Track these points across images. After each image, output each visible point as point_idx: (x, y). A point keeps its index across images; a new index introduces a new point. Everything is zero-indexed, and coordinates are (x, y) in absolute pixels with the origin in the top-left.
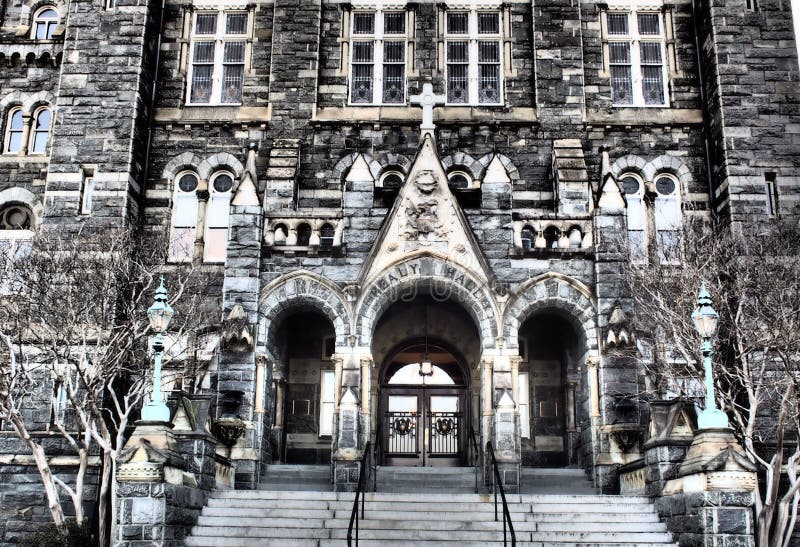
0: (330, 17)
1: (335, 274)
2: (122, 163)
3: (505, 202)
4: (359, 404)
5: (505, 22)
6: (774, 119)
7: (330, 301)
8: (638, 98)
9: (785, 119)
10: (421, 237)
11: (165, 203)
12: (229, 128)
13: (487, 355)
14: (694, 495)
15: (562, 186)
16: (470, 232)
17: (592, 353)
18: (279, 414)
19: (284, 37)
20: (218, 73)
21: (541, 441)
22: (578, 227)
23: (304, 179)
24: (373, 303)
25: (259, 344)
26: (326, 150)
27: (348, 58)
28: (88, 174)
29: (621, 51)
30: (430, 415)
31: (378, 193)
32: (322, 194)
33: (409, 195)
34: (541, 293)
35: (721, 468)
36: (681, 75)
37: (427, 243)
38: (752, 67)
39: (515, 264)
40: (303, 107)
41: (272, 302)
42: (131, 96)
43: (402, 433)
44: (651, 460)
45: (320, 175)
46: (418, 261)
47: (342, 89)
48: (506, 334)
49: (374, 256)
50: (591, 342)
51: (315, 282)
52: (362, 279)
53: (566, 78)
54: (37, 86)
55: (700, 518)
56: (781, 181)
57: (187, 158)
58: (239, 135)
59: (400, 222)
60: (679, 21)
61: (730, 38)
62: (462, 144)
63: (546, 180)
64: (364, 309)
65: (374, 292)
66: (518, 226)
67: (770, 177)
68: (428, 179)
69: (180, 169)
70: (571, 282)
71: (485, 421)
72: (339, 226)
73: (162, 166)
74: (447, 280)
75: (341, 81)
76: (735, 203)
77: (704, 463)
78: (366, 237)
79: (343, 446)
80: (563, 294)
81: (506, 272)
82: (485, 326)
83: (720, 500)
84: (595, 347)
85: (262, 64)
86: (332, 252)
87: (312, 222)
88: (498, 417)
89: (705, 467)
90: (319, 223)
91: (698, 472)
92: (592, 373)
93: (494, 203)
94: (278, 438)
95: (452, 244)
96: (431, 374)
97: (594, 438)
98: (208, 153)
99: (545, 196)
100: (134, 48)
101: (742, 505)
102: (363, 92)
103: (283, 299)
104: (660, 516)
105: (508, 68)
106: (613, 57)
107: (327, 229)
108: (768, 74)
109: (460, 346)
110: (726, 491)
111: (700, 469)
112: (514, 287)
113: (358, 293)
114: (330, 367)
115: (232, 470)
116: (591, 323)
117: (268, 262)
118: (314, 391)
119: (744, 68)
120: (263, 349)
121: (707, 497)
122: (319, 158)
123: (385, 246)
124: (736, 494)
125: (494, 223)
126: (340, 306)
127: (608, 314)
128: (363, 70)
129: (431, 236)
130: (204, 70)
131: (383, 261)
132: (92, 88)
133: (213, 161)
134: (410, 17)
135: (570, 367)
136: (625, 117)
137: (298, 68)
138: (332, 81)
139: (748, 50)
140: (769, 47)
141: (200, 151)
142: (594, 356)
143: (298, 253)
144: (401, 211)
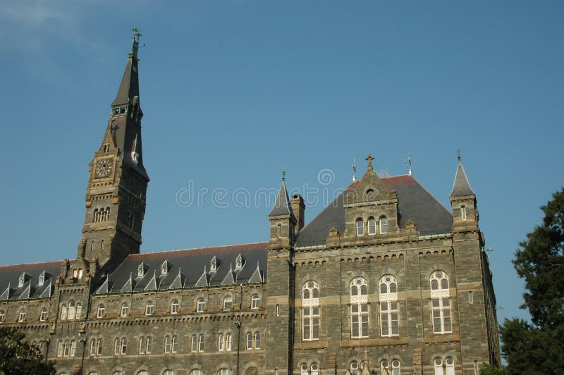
0: (343, 309)
2: (285, 366)
5: (399, 306)
8: (443, 330)
11: (299, 374)
12: (315, 350)
15: (414, 366)
19: (330, 318)
20: (311, 329)
23: (338, 367)
26: (344, 356)
27: (351, 322)
28: (276, 369)
32: (344, 370)
38: (470, 324)
40: (337, 341)
45: (343, 364)
53: (417, 327)
54: (255, 326)
56: (479, 363)
57: (304, 360)
58: (319, 352)
60: (454, 302)
61: (464, 314)
62: (385, 352)
63: (412, 363)
67: (476, 361)
69: (302, 363)
73: (296, 363)
75: (348, 331)
85: (324, 326)
98: (310, 358)
99: (412, 368)
105: (399, 323)
106: (434, 316)
108: (476, 326)
119: (468, 325)
128: (355, 325)
130: (307, 328)
133: (311, 361)
134: (369, 306)
137: (335, 328)
138: (345, 331)
139: (469, 319)
141: (308, 358)
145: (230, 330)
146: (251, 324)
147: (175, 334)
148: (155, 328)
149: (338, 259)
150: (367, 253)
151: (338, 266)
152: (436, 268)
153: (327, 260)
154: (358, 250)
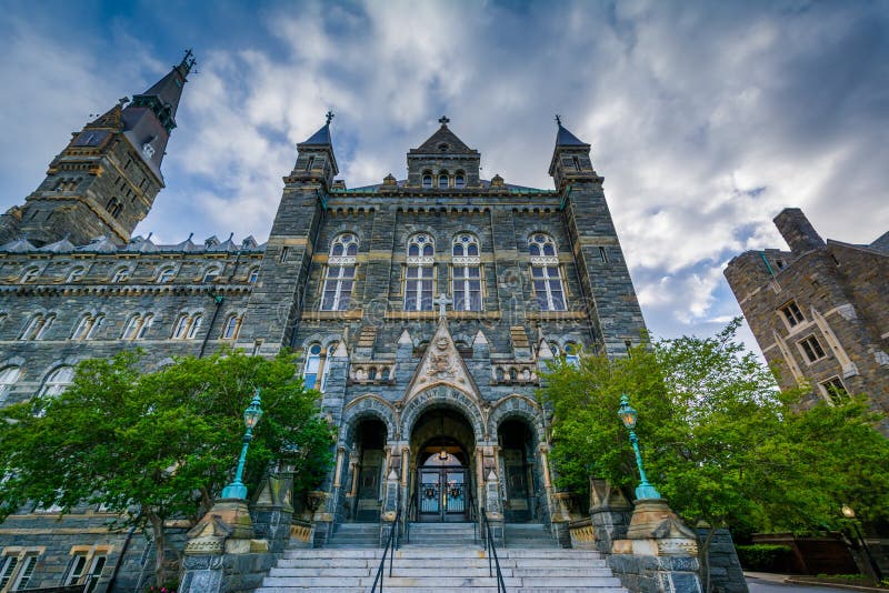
0: (395, 269)
1: (389, 396)
2: (278, 338)
3: (486, 356)
4: (400, 479)
5: (482, 272)
6: (626, 314)
7: (385, 413)
8: (551, 306)
9: (631, 314)
10: (439, 375)
11: (302, 360)
12: (340, 322)
13: (479, 445)
14: (645, 557)
15: (516, 349)
16: (467, 372)
17: (542, 443)
18: (354, 486)
19: (372, 278)
20: (338, 295)
21: (514, 503)
22: (528, 368)
23: (377, 348)
24: (410, 414)
25: (341, 440)
26: (391, 333)
27: (404, 287)
28: (258, 344)
29: (541, 284)
30: (447, 485)
31: (415, 350)
32: (388, 355)
33: (433, 351)
34: (510, 407)
35: (667, 536)
36: (572, 295)
37: (443, 378)
38: (609, 289)
39: (493, 389)
40: (380, 311)
41: (351, 413)
42: (288, 303)
43: (430, 498)
44: (598, 523)
45: (387, 345)
46: (438, 388)
47: (400, 303)
48: (490, 432)
49: (413, 385)
50: (540, 438)
51: (377, 402)
52: (405, 400)
53: (514, 297)
55: (656, 581)
56: (634, 346)
57: (316, 337)
59: (427, 366)
60: (569, 270)
61: (596, 275)
62: (462, 329)
63: (508, 347)
64: (405, 417)
65: (412, 406)
66: (494, 368)
67: (628, 344)
68: (443, 342)
69: (312, 343)
70: (526, 400)
71: (479, 491)
72: (393, 369)
73: (302, 341)
74: (455, 399)
75: (400, 299)
76: (611, 357)
77: (653, 530)
78: (408, 374)
79: (387, 510)
80: (522, 406)
81: (489, 394)
82: (477, 426)
83: (671, 564)
84: (544, 440)
85: (360, 290)
86: (388, 384)
87: (377, 366)
88: (488, 488)
89: (654, 534)
90: (381, 366)
91: (648, 538)
92: (544, 457)
93: (480, 355)
94: (352, 504)
95: (457, 378)
96: (446, 459)
97: (549, 502)
99: (507, 355)
100: (293, 281)
101: (690, 570)
102: (411, 306)
103: (357, 412)
104: (614, 571)
105: (483, 292)
106: (536, 288)
107: (386, 370)
108: (618, 292)
109: (463, 441)
110: (675, 556)
111: (650, 536)
112: (494, 404)
113: (401, 407)
114: (384, 454)
115: (313, 530)
116: (541, 425)
117: (350, 389)
118: (377, 470)
119: (605, 289)
120: (343, 443)
121: (660, 562)
122: (387, 336)
123: (418, 380)
124: (684, 559)
125: (481, 366)
126: (391, 416)
127: (550, 419)
128: (412, 293)
129: (445, 375)
130: (330, 294)
131: (418, 388)
132: (267, 300)
133: (330, 338)
134: (435, 269)
135: (528, 454)
136: (547, 315)
137: (378, 292)
138: (395, 299)
139: (606, 281)
140: (617, 279)
141: (324, 333)
142: (544, 446)
143: (368, 384)
144: (428, 360)
145: (201, 309)
146: (240, 302)
147: (103, 310)
148: (69, 301)
149: (394, 207)
150: (438, 204)
151: (392, 215)
152: (536, 228)
153: (377, 208)
154: (424, 200)
